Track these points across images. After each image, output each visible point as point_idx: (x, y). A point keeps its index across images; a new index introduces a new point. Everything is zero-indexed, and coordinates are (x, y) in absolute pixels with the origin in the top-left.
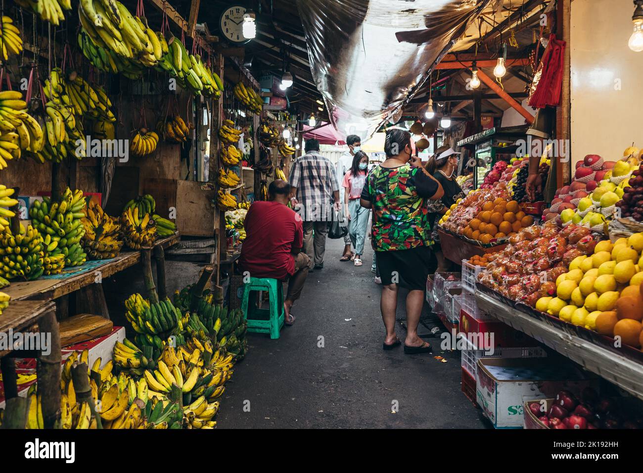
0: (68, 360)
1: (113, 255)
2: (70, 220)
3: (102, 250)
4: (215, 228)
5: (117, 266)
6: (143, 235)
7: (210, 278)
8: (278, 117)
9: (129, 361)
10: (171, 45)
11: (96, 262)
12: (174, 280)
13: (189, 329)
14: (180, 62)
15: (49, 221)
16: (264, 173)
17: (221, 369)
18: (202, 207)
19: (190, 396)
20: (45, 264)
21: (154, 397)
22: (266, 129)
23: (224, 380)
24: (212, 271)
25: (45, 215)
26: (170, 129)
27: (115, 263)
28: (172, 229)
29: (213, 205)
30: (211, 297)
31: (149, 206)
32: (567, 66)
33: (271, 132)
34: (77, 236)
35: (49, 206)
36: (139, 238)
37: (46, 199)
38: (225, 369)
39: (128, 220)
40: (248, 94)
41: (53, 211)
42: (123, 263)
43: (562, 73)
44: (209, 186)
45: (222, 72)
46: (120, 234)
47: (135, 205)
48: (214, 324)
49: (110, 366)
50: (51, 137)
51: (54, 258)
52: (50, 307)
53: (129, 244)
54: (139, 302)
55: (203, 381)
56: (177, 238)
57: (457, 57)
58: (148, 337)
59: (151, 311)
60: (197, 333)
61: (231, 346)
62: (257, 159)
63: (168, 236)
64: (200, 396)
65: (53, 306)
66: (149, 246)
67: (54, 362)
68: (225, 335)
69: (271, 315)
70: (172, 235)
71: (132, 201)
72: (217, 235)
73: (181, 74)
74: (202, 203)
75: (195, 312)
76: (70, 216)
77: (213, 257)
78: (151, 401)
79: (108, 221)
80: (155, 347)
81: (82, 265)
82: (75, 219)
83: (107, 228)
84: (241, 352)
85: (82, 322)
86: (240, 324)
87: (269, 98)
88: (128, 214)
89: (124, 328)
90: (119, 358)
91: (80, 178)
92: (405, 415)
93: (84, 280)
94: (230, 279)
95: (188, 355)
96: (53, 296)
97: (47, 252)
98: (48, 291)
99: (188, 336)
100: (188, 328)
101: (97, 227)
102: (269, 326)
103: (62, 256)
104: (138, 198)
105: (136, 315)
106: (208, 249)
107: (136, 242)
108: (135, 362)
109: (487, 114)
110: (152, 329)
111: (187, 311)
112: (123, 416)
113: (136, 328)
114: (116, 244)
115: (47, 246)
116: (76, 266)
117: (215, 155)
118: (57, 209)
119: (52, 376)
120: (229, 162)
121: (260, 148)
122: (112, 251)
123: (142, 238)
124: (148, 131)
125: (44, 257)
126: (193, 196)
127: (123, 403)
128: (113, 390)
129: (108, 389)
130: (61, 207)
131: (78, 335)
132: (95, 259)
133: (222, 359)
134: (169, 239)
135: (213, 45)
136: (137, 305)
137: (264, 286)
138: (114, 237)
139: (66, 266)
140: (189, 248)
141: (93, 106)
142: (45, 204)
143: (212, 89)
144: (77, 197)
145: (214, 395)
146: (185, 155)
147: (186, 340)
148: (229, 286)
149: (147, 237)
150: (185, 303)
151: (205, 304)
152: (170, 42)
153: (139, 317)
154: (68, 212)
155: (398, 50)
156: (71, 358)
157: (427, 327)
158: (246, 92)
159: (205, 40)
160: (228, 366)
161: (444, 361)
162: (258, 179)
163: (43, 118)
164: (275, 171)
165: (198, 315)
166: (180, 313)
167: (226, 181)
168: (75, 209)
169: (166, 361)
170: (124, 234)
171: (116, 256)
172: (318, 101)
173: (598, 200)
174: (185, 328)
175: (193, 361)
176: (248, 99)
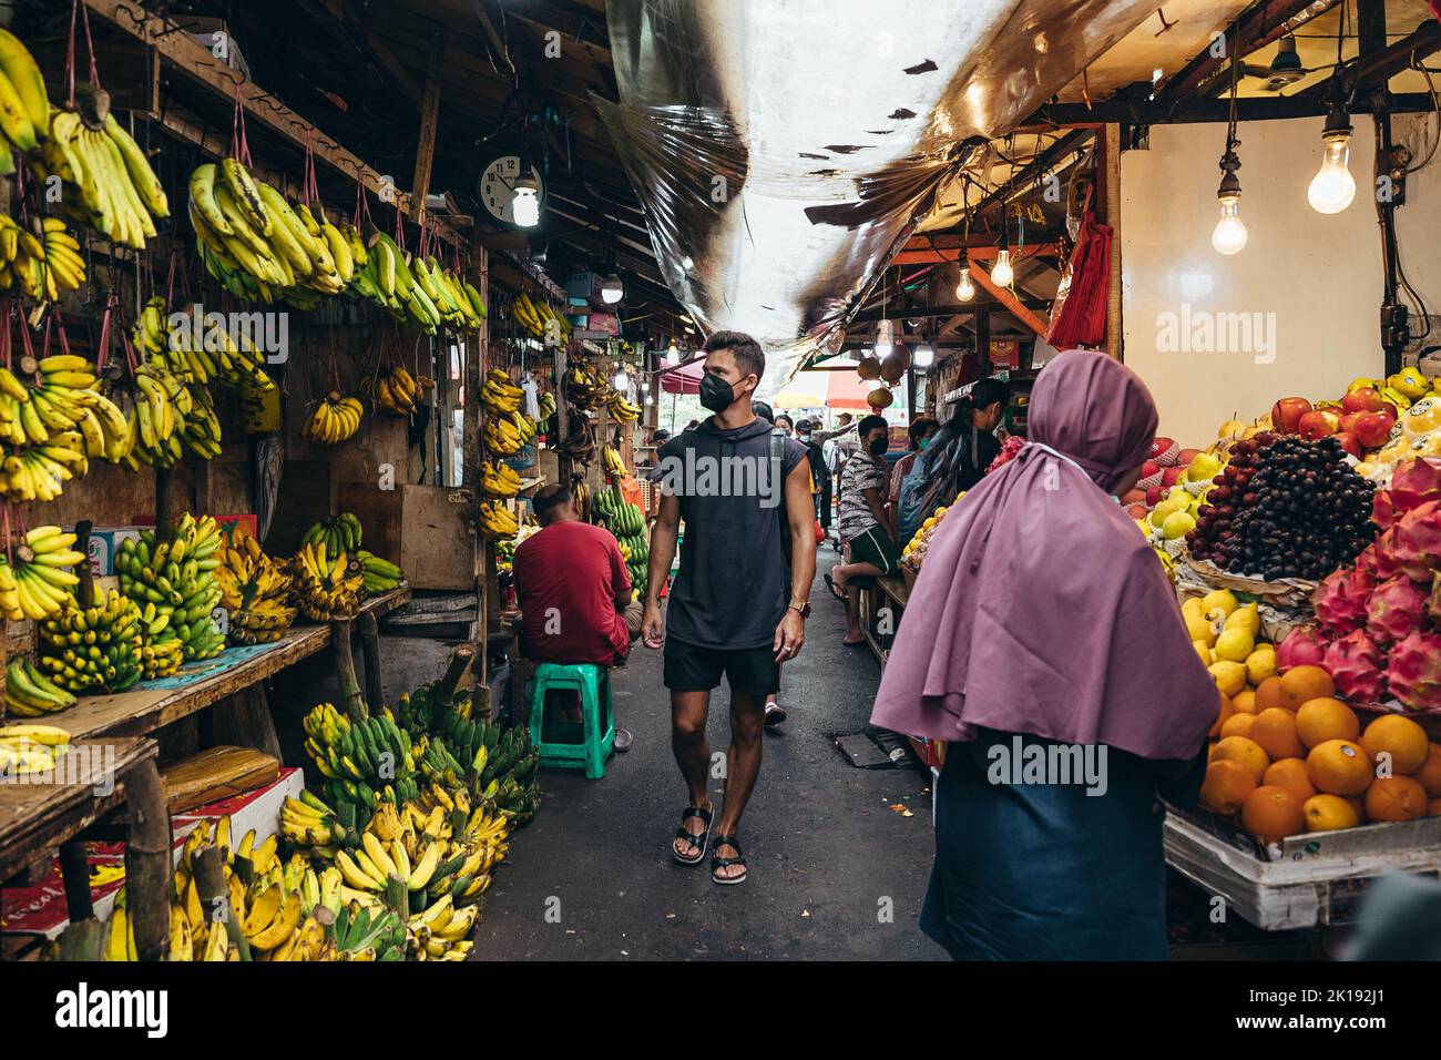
0: (191, 837)
1: (277, 635)
2: (193, 575)
3: (256, 626)
4: (476, 573)
5: (283, 656)
6: (334, 595)
7: (468, 668)
8: (605, 348)
9: (309, 833)
10: (374, 247)
11: (243, 650)
12: (401, 673)
13: (426, 768)
14: (391, 280)
15: (152, 578)
16: (577, 460)
17: (485, 843)
18: (452, 534)
19: (425, 896)
20: (144, 660)
21: (354, 901)
22: (579, 377)
23: (488, 863)
24: (470, 657)
25: (144, 566)
26: (385, 392)
27: (280, 652)
28: (395, 579)
29: (472, 531)
30: (469, 705)
31: (350, 534)
32: (1115, 273)
33: (589, 382)
34: (205, 604)
35: (152, 548)
36: (328, 600)
37: (146, 534)
38: (493, 842)
39: (305, 568)
40: (538, 314)
41: (159, 559)
42: (297, 650)
43: (1107, 285)
44: (464, 495)
45: (484, 281)
46: (292, 594)
47: (323, 532)
48: (474, 755)
49: (272, 845)
50: (147, 431)
51: (161, 648)
52: (148, 750)
53: (308, 613)
54: (329, 719)
55: (448, 868)
56: (404, 595)
57: (932, 241)
58: (348, 785)
59: (352, 736)
60: (440, 775)
61: (506, 797)
62: (563, 432)
63: (386, 592)
64: (442, 895)
65: (153, 746)
66: (346, 614)
67: (154, 851)
68: (495, 777)
69: (586, 735)
70: (394, 589)
71: (318, 526)
72: (481, 587)
73: (394, 301)
74: (452, 527)
75: (437, 735)
76: (192, 566)
77: (474, 628)
78: (347, 910)
79: (267, 570)
80: (360, 803)
81: (217, 656)
82: (201, 571)
83: (265, 584)
84: (528, 807)
85: (219, 764)
86: (524, 755)
87: (585, 318)
88: (306, 555)
89: (300, 769)
90: (290, 827)
91: (215, 485)
92: (826, 920)
93: (219, 687)
94: (510, 666)
95: (421, 818)
96: (158, 722)
97: (149, 635)
98: (148, 714)
99: (423, 781)
100: (424, 766)
101: (245, 582)
102: (582, 754)
103: (177, 643)
104: (329, 519)
105: (324, 745)
106: (463, 614)
107: (323, 609)
108: (321, 833)
109: (1006, 337)
110: (354, 770)
111: (423, 732)
112: (292, 941)
113: (325, 770)
114: (282, 614)
115: (148, 625)
116: (205, 658)
117: (474, 437)
118: (167, 555)
119: (152, 877)
120: (500, 449)
121: (570, 413)
122: (274, 629)
123: (333, 600)
124: (342, 397)
125: (143, 645)
126: (434, 514)
127: (291, 917)
128: (271, 894)
129: (263, 890)
130: (174, 551)
131: (212, 788)
132: (242, 643)
133: (488, 821)
134: (388, 597)
135: (465, 231)
136: (324, 726)
137: (573, 681)
138: (279, 600)
139: (186, 660)
140: (427, 612)
141: (228, 365)
142: (143, 546)
143: (462, 318)
144: (205, 531)
145: (470, 891)
146: (416, 438)
147: (419, 788)
148: (510, 679)
149: (342, 598)
150: (421, 716)
151: (456, 719)
152: (372, 243)
153: (330, 749)
154: (187, 559)
155: (813, 238)
156: (196, 833)
157: (882, 748)
158: (534, 313)
159: (448, 223)
160: (498, 837)
161: (907, 813)
162: (566, 472)
163: (131, 394)
164: (603, 451)
165: (445, 740)
166: (407, 738)
167: (496, 486)
168: (200, 553)
169: (380, 832)
170: (299, 596)
171: (283, 636)
172: (682, 317)
173: (1159, 525)
174: (418, 766)
175: (431, 830)
176: (539, 325)
